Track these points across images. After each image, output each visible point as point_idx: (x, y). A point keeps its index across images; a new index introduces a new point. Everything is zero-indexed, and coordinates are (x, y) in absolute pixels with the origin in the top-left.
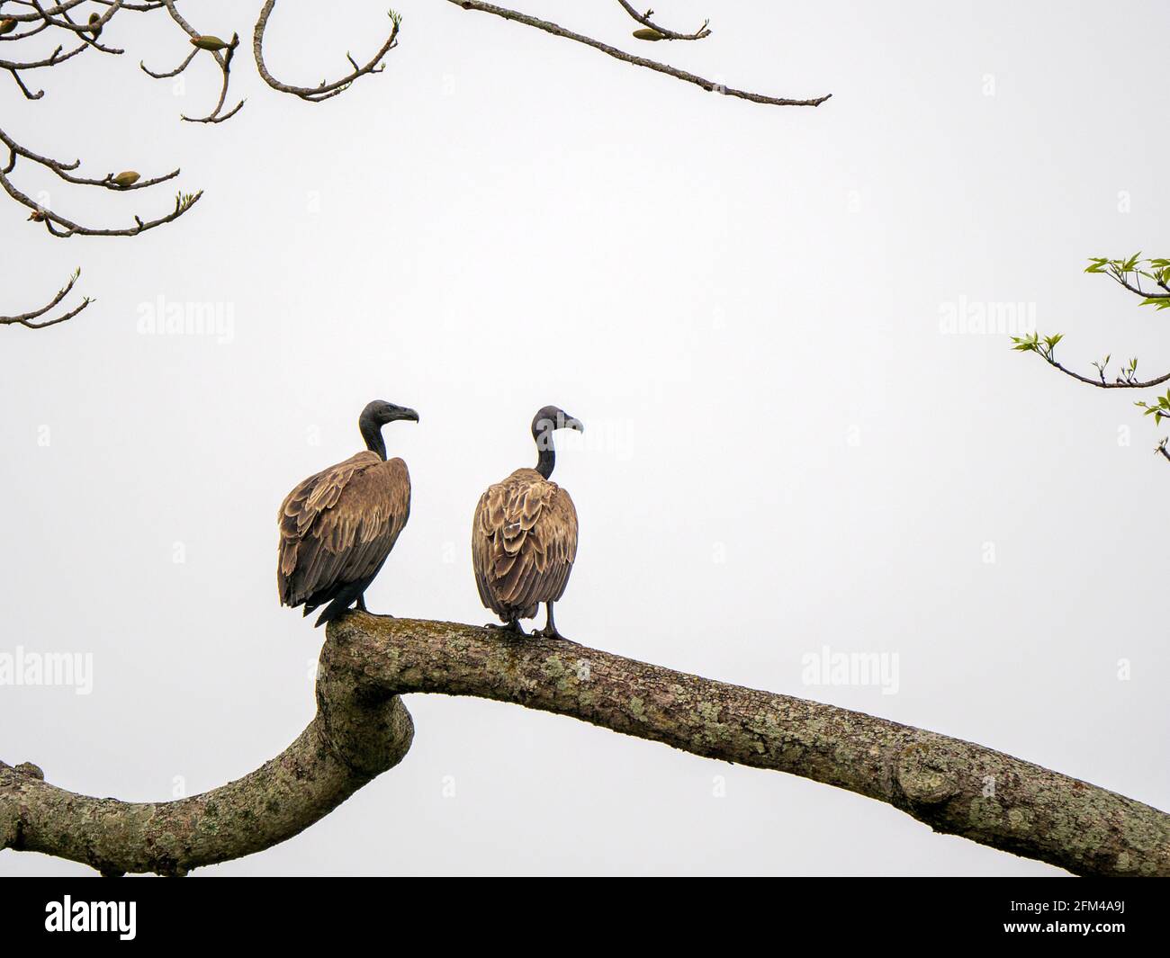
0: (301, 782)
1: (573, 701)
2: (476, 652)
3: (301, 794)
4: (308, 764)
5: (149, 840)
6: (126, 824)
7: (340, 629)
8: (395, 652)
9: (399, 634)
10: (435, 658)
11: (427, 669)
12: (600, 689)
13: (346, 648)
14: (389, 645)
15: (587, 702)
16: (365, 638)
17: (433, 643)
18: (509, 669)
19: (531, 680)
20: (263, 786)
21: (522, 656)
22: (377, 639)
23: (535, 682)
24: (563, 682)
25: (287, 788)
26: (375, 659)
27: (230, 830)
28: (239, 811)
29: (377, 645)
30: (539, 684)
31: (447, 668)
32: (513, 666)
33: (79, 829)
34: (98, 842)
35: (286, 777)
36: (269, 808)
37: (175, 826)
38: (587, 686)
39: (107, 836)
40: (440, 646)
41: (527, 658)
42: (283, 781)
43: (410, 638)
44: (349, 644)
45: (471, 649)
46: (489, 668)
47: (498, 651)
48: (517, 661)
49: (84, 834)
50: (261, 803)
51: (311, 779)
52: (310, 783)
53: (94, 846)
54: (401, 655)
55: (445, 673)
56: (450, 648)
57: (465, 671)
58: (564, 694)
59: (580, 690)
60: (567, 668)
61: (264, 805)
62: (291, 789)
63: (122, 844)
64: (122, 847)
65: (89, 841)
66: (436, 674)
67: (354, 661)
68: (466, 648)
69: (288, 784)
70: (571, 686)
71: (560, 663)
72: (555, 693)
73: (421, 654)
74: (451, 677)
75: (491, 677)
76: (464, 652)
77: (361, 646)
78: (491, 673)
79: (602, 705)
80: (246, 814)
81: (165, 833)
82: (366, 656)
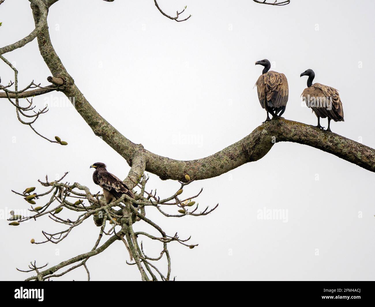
0: (232, 161)
1: (340, 150)
2: (315, 133)
3: (231, 164)
4: (236, 156)
5: (185, 171)
6: (178, 166)
7: (279, 121)
8: (293, 130)
9: (294, 125)
10: (304, 133)
11: (301, 136)
12: (349, 148)
13: (280, 127)
14: (292, 128)
15: (345, 151)
16: (285, 125)
17: (303, 129)
18: (324, 139)
19: (331, 143)
20: (220, 160)
21: (328, 136)
22: (289, 126)
23: (332, 144)
24: (340, 145)
25: (227, 162)
26: (287, 131)
27: (208, 172)
28: (212, 167)
29: (289, 127)
30: (333, 145)
31: (306, 136)
32: (325, 138)
33: (164, 166)
34: (169, 170)
35: (227, 159)
36: (221, 167)
37: (193, 169)
38: (346, 147)
39: (172, 169)
40: (305, 130)
41: (329, 137)
42: (226, 160)
43: (298, 126)
44: (281, 126)
45: (313, 132)
46: (318, 138)
47: (321, 133)
48: (327, 137)
49: (165, 167)
50: (219, 165)
51: (235, 160)
52: (235, 161)
53: (167, 171)
54: (295, 131)
55: (305, 138)
56: (308, 131)
57: (311, 138)
58: (339, 148)
59: (344, 148)
60: (340, 141)
61: (220, 166)
62: (228, 162)
63: (177, 171)
64: (176, 173)
65: (166, 169)
66: (303, 138)
67: (281, 131)
68: (312, 131)
69: (227, 161)
70: (341, 146)
71: (338, 139)
72: (336, 148)
73: (300, 131)
74: (307, 139)
75: (319, 140)
76: (312, 133)
77: (284, 127)
78: (319, 139)
79: (349, 153)
80: (214, 168)
81: (190, 170)
82: (285, 130)
